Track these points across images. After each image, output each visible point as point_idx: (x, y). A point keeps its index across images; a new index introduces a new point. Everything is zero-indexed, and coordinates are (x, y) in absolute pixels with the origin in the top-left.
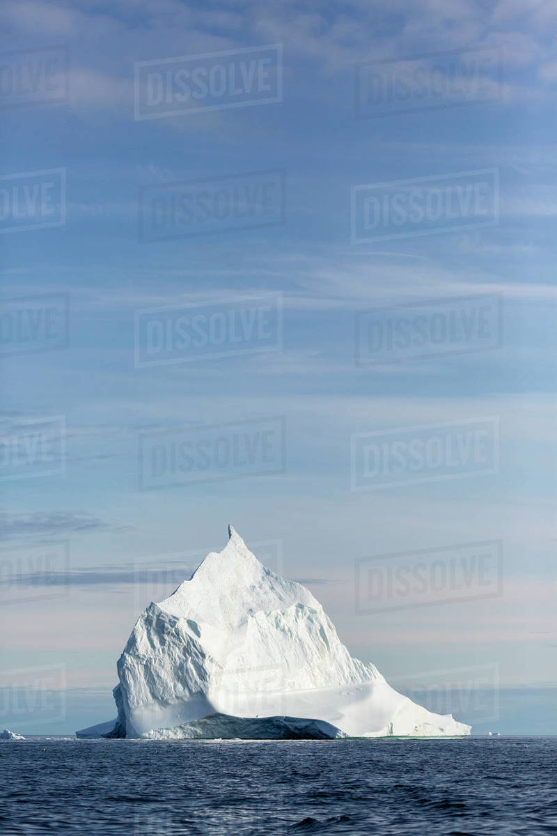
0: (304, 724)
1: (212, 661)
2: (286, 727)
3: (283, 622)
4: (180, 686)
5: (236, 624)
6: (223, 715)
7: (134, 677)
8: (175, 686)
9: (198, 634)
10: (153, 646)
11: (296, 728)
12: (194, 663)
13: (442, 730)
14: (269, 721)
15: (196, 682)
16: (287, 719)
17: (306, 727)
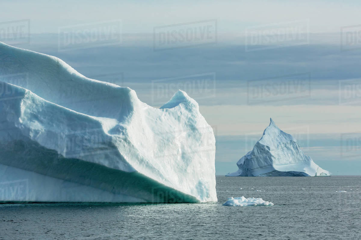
0: (298, 173)
1: (273, 157)
2: (293, 174)
3: (287, 145)
4: (265, 163)
5: (276, 146)
6: (277, 171)
7: (254, 160)
8: (264, 163)
9: (270, 150)
10: (258, 153)
11: (296, 174)
12: (269, 157)
13: (326, 174)
14: (289, 172)
15: (269, 162)
16: (294, 172)
17: (299, 174)
